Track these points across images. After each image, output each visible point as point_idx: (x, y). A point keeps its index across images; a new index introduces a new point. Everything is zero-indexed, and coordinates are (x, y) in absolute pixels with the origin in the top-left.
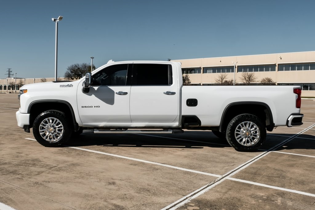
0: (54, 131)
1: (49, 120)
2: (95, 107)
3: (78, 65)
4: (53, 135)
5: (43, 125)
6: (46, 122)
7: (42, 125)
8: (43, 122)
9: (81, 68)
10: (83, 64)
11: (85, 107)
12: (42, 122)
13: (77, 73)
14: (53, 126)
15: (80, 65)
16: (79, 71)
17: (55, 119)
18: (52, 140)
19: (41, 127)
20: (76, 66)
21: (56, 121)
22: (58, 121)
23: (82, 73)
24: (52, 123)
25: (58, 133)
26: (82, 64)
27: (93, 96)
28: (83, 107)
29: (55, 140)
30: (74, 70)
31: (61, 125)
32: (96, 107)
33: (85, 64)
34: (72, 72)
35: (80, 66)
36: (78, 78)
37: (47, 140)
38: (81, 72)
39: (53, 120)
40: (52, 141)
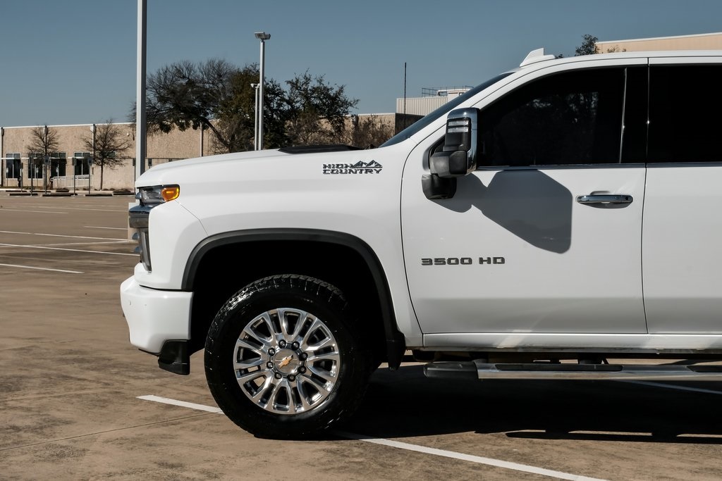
0: (299, 370)
1: (275, 320)
2: (481, 261)
3: (189, 69)
4: (294, 384)
5: (250, 340)
6: (263, 330)
7: (244, 340)
8: (252, 327)
9: (202, 81)
10: (211, 63)
11: (440, 261)
12: (247, 330)
13: (185, 104)
14: (294, 348)
15: (196, 68)
16: (193, 93)
17: (304, 315)
18: (290, 408)
19: (240, 348)
20: (179, 72)
21: (308, 323)
22: (317, 323)
23: (204, 103)
24: (291, 331)
25: (314, 377)
26: (205, 63)
27: (474, 211)
28: (427, 262)
29: (303, 409)
30: (173, 92)
31: (329, 341)
32: (489, 261)
33: (219, 65)
34: (162, 99)
35: (198, 74)
36: (188, 125)
37: (265, 407)
38: (200, 98)
39: (292, 321)
40: (288, 412)
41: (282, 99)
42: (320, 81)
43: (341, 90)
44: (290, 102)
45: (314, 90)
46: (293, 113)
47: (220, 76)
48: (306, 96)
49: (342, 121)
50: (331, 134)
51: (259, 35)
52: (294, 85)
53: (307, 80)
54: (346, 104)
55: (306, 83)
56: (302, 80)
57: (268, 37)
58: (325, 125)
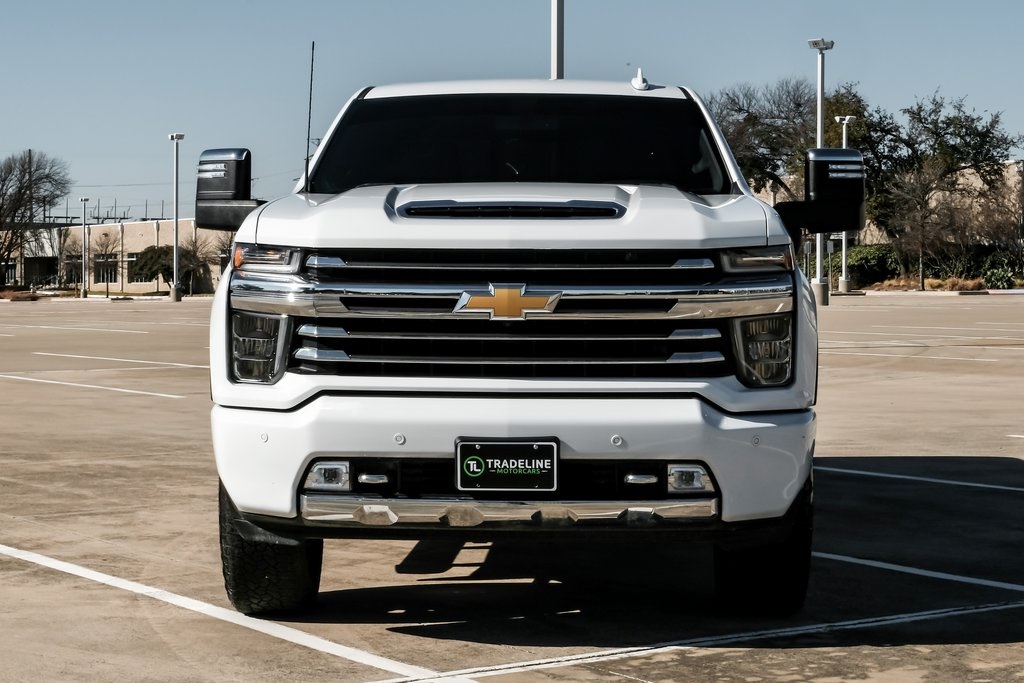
3: (749, 96)
9: (770, 115)
15: (759, 95)
16: (757, 134)
23: (774, 150)
26: (774, 86)
35: (762, 104)
38: (768, 142)
41: (898, 139)
42: (959, 108)
43: (995, 122)
44: (910, 143)
45: (949, 122)
46: (915, 161)
47: (799, 105)
48: (936, 133)
49: (998, 172)
50: (982, 194)
51: (815, 44)
52: (916, 115)
53: (938, 106)
54: (1005, 142)
55: (936, 111)
56: (929, 107)
57: (830, 45)
58: (971, 179)
